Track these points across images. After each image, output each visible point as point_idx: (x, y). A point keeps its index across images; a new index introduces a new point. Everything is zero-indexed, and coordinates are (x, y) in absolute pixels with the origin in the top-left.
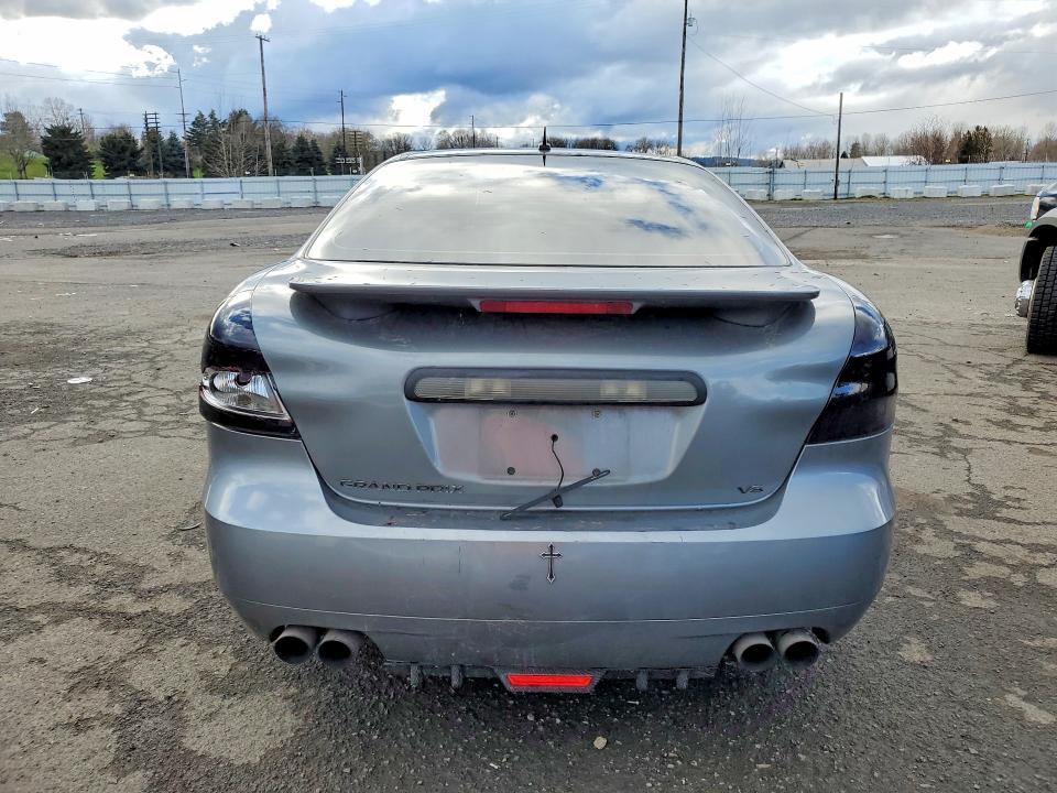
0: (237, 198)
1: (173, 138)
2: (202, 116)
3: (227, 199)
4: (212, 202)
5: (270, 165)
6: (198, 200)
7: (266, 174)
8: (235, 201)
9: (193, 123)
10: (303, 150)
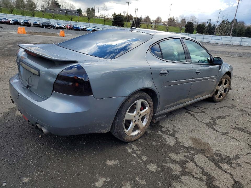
0: (219, 41)
1: (214, 26)
2: (224, 20)
3: (217, 41)
4: (213, 41)
5: (231, 33)
6: (210, 40)
7: (229, 36)
8: (219, 42)
9: (221, 22)
10: (248, 30)
